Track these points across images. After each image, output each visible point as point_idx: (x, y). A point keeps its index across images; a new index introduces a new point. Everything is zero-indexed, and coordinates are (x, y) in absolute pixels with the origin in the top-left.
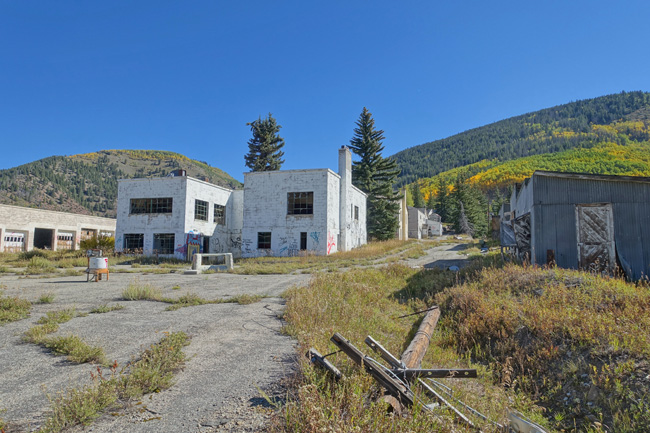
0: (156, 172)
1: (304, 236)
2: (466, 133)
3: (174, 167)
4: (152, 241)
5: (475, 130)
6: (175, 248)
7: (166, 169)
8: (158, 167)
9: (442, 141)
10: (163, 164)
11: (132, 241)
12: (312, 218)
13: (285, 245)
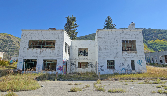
0: (3, 39)
1: (133, 62)
2: (91, 34)
3: (9, 38)
4: (42, 64)
5: (93, 34)
6: (57, 67)
7: (6, 39)
8: (4, 38)
9: (85, 36)
10: (5, 37)
11: (29, 64)
12: (136, 53)
13: (123, 67)
